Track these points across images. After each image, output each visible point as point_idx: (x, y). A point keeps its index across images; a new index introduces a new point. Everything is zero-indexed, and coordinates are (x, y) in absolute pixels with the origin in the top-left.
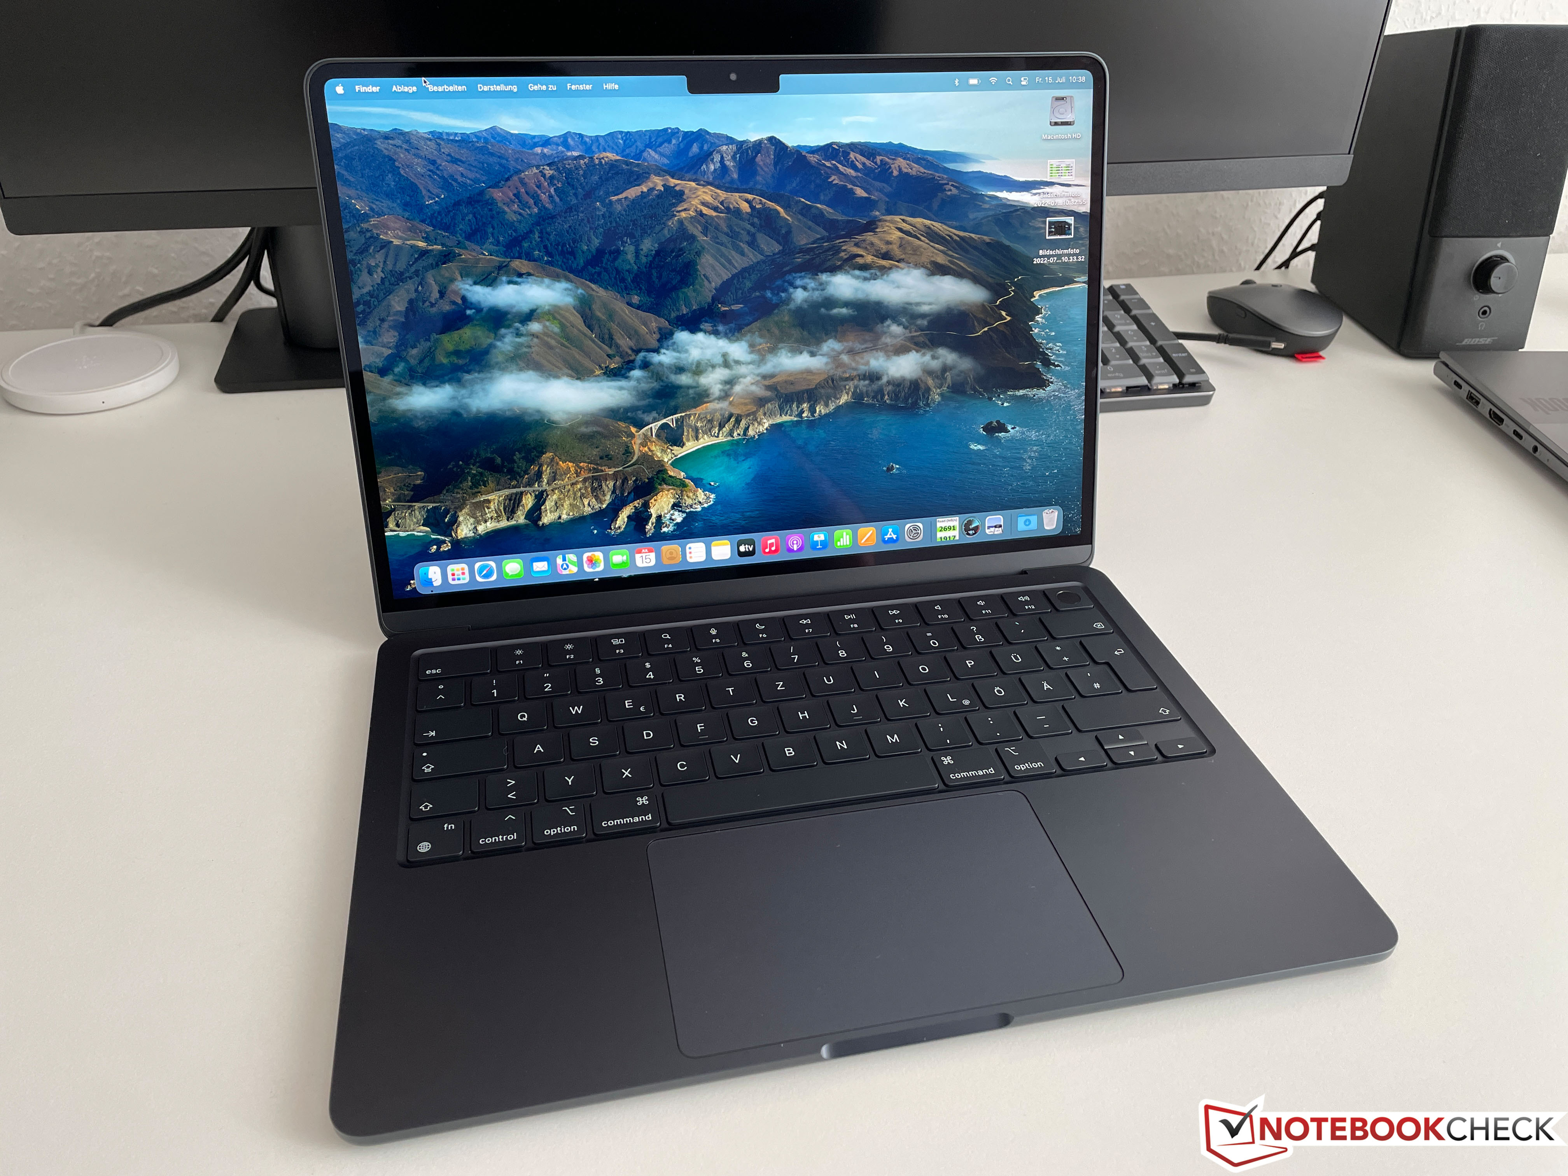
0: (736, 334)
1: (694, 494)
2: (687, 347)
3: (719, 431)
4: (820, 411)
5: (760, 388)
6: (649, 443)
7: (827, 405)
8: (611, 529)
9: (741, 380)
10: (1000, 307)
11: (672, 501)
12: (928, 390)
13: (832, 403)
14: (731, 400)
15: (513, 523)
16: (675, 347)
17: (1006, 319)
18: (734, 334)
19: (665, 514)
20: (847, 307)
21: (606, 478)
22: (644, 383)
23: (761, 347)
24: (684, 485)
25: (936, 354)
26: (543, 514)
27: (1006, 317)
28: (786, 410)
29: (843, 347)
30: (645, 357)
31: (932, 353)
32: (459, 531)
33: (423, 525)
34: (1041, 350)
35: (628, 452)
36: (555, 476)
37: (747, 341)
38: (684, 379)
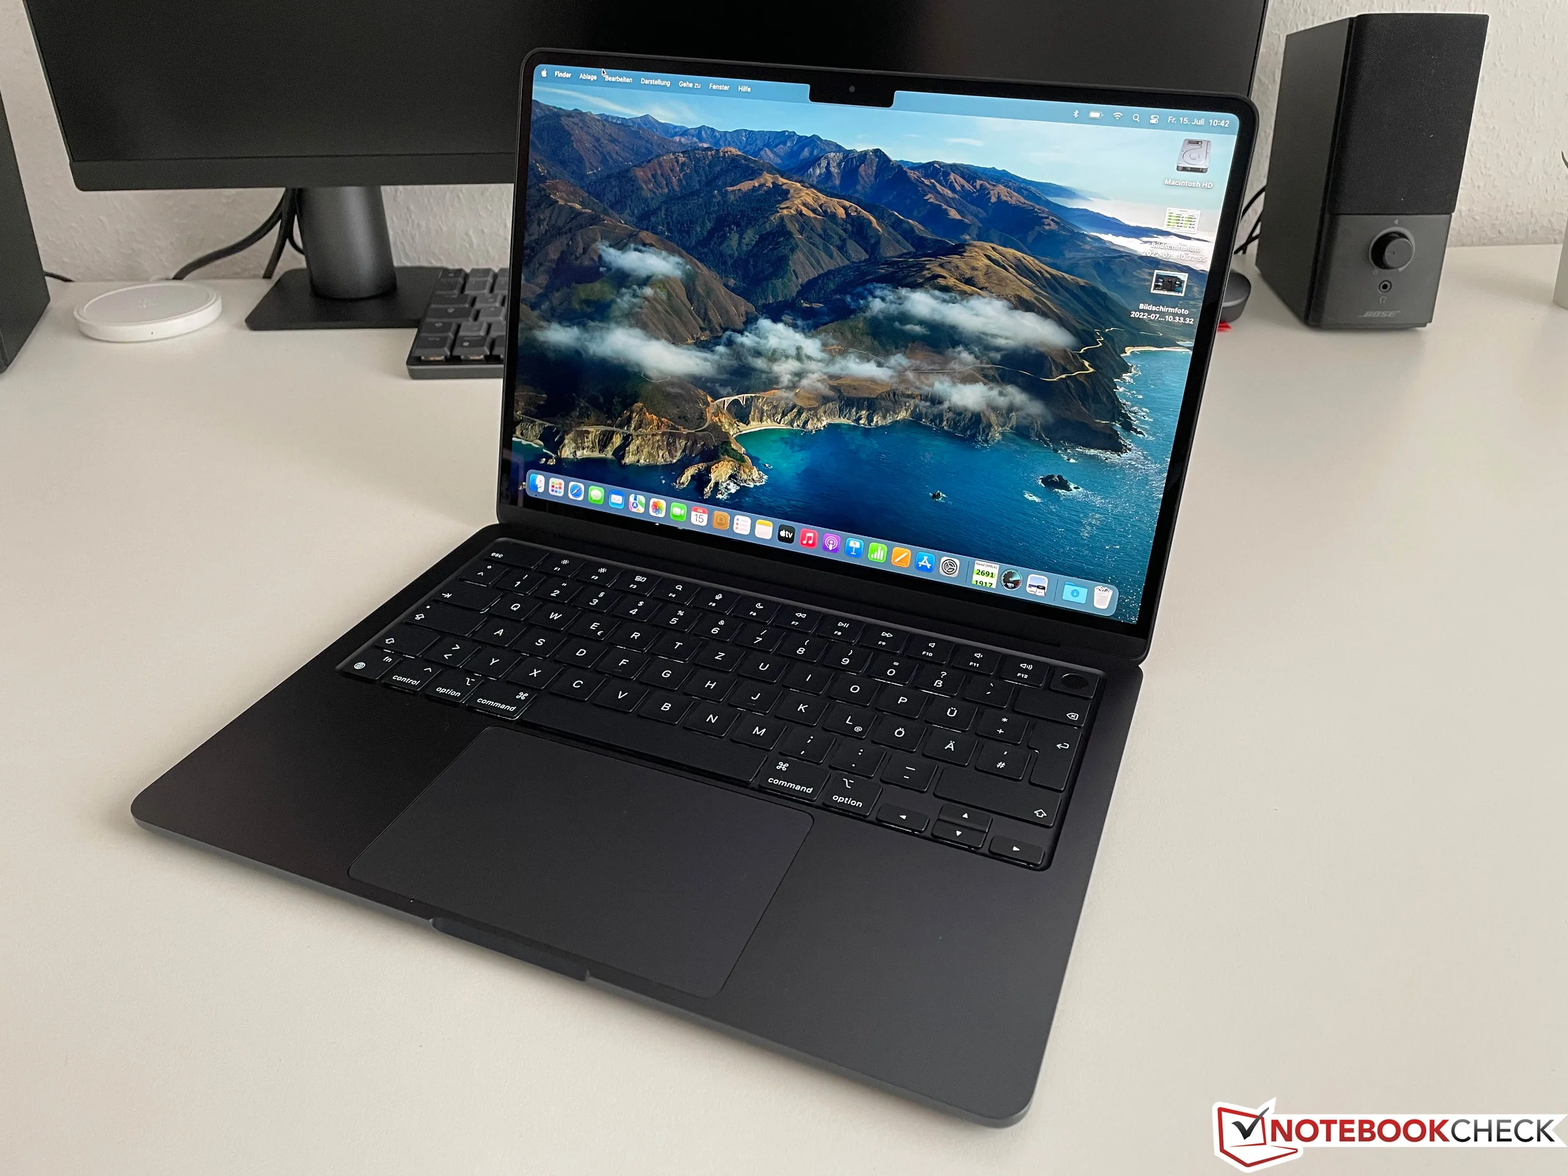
0: (812, 330)
1: (750, 471)
2: (767, 334)
3: (781, 419)
4: (877, 422)
5: (826, 387)
6: (720, 414)
7: (884, 417)
8: (676, 483)
9: (810, 375)
10: (1083, 356)
11: (730, 472)
12: (990, 426)
13: (889, 416)
14: (797, 391)
15: (603, 455)
16: (757, 331)
17: (1088, 370)
18: (810, 331)
19: (722, 482)
20: (921, 325)
21: (680, 436)
22: (725, 359)
23: (832, 348)
24: (742, 460)
25: (1004, 391)
26: (627, 455)
27: (1089, 367)
28: (845, 413)
29: (910, 364)
30: (730, 336)
31: (1000, 389)
32: (563, 451)
33: (540, 439)
34: (1123, 411)
35: (702, 418)
36: (641, 424)
37: (821, 340)
38: (760, 363)
